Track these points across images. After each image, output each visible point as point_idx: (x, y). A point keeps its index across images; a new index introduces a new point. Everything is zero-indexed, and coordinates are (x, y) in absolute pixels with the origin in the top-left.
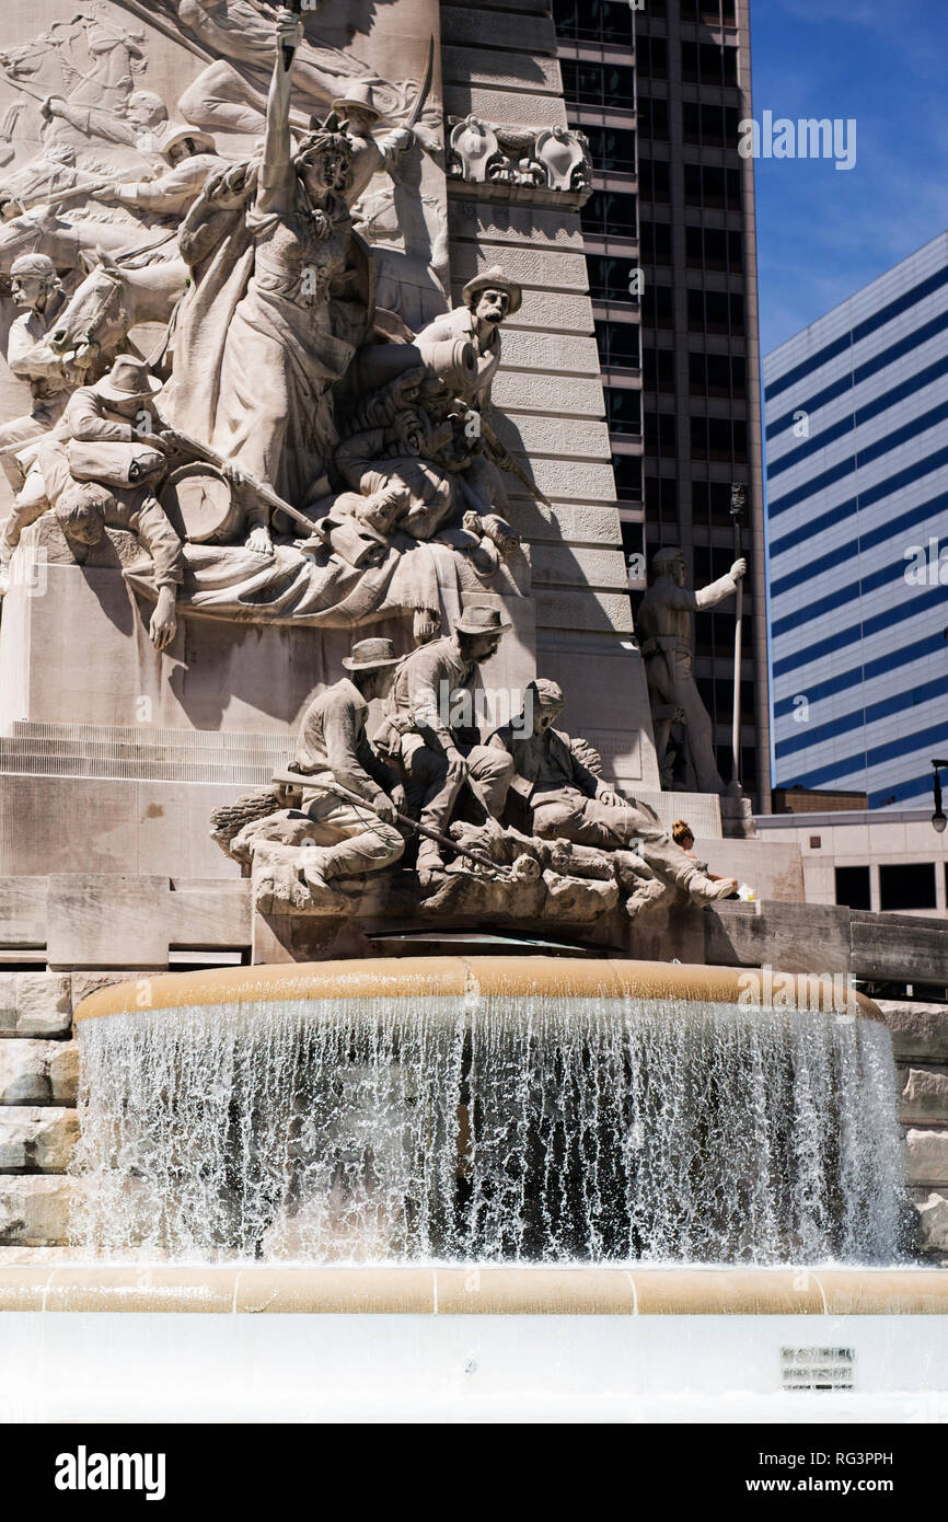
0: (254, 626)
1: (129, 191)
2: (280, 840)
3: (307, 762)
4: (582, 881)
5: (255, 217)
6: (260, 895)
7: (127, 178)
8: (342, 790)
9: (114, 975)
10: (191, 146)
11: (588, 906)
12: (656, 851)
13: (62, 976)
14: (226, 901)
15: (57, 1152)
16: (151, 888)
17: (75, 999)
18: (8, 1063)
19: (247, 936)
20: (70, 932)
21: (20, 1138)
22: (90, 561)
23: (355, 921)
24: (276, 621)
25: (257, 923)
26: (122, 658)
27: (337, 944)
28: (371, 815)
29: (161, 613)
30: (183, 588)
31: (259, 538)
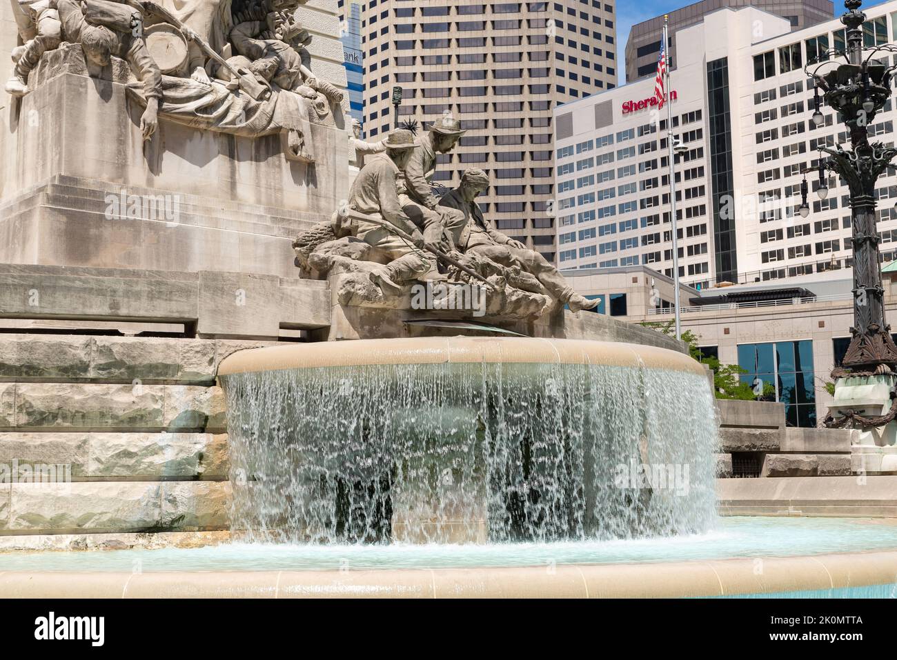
0: (198, 130)
2: (350, 256)
3: (364, 205)
4: (527, 293)
6: (342, 292)
8: (390, 226)
9: (259, 343)
11: (528, 309)
12: (549, 277)
13: (209, 342)
14: (315, 295)
15: (209, 465)
16: (268, 284)
17: (218, 359)
18: (173, 402)
19: (328, 319)
20: (215, 312)
21: (183, 455)
22: (102, 76)
23: (395, 312)
24: (213, 129)
25: (338, 310)
26: (121, 141)
27: (385, 327)
28: (410, 243)
29: (150, 115)
30: (161, 100)
31: (200, 74)
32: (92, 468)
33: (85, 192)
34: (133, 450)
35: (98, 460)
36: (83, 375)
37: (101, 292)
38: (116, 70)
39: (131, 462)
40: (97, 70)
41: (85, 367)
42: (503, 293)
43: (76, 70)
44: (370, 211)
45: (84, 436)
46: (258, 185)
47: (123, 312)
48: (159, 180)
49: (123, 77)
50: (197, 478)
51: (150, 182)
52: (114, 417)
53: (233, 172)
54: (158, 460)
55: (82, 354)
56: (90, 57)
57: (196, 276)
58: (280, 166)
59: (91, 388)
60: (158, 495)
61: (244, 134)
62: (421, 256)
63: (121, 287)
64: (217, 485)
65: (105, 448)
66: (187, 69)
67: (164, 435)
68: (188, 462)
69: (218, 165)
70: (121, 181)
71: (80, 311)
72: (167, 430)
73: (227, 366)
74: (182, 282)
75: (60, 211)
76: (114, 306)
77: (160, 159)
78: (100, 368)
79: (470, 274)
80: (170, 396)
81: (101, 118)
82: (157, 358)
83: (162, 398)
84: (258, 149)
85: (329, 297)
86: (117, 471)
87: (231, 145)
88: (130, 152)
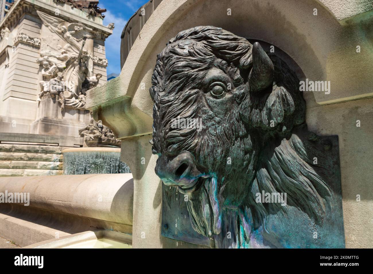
0: (72, 109)
1: (58, 56)
2: (87, 133)
3: (91, 125)
5: (75, 62)
7: (57, 55)
8: (95, 128)
10: (65, 53)
13: (61, 147)
14: (81, 140)
15: (59, 167)
16: (72, 138)
17: (62, 150)
18: (53, 157)
19: (83, 144)
20: (62, 142)
21: (54, 166)
22: (54, 99)
23: (95, 143)
24: (75, 108)
25: (84, 142)
26: (57, 111)
27: (93, 145)
28: (98, 131)
29: (63, 106)
30: (65, 103)
31: (74, 98)
32: (39, 167)
33: (49, 120)
34: (46, 164)
35: (40, 166)
36: (38, 152)
37: (42, 138)
38: (57, 98)
39: (45, 166)
40: (53, 98)
41: (38, 151)
42: (115, 140)
43: (49, 98)
44: (92, 126)
45: (37, 162)
46: (84, 119)
47: (46, 142)
48: (64, 118)
49: (58, 99)
50: (57, 169)
51: (62, 118)
52: (43, 159)
53: (79, 116)
54: (50, 166)
55: (38, 149)
56: (52, 95)
57: (59, 136)
58: (89, 115)
59: (39, 154)
60: (50, 172)
61: (82, 109)
62: (100, 134)
63: (46, 138)
64: (60, 171)
65: (41, 164)
66: (71, 97)
67: (52, 162)
68: (56, 167)
69: (76, 115)
70: (56, 118)
71: (38, 141)
72: (52, 161)
73: (63, 151)
74: (56, 137)
75: (43, 123)
76: (44, 141)
77: (64, 114)
78: (41, 151)
79: (109, 137)
80: (53, 156)
81: (53, 106)
82: (51, 150)
83: (52, 156)
84: (84, 112)
85: (83, 140)
86: (43, 168)
87: (79, 111)
88: (59, 112)
